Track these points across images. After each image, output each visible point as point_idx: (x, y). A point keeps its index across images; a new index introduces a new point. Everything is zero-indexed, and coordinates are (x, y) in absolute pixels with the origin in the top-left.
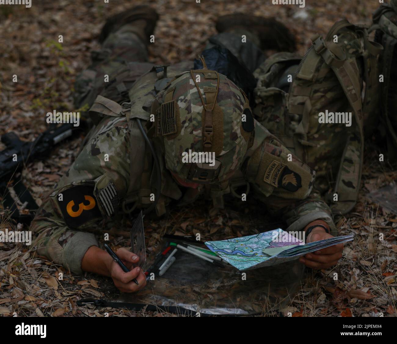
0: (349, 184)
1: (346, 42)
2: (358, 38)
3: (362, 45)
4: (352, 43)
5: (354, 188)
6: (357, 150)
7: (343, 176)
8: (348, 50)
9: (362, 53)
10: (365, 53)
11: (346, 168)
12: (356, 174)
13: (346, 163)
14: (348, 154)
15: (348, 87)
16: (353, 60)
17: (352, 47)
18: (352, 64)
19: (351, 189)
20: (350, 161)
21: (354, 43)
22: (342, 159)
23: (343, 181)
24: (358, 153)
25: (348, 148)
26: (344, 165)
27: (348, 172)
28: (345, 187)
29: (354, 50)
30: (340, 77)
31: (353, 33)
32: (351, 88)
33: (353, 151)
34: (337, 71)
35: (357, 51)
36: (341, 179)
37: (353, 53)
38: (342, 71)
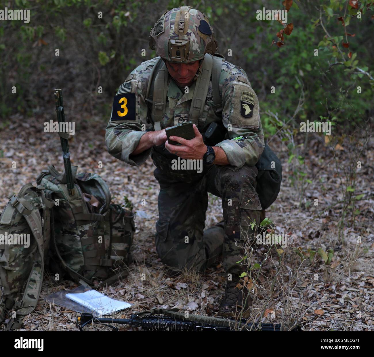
0: (32, 296)
1: (32, 199)
2: (39, 196)
3: (41, 201)
4: (35, 199)
5: (35, 299)
6: (39, 273)
7: (29, 291)
8: (33, 204)
9: (42, 206)
10: (44, 207)
11: (31, 286)
12: (37, 290)
13: (31, 282)
14: (32, 276)
15: (34, 228)
16: (37, 210)
17: (36, 202)
18: (36, 213)
19: (33, 300)
20: (34, 281)
21: (37, 199)
22: (29, 280)
23: (28, 295)
24: (39, 275)
25: (33, 272)
26: (30, 284)
27: (32, 288)
28: (29, 298)
29: (37, 204)
30: (29, 222)
31: (35, 193)
32: (36, 229)
33: (36, 274)
34: (27, 217)
35: (39, 205)
36: (27, 293)
37: (37, 206)
38: (30, 217)
